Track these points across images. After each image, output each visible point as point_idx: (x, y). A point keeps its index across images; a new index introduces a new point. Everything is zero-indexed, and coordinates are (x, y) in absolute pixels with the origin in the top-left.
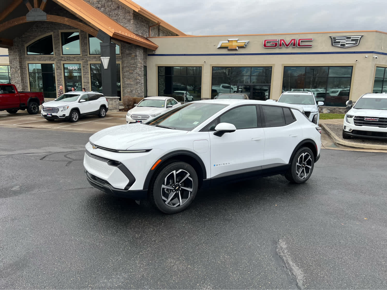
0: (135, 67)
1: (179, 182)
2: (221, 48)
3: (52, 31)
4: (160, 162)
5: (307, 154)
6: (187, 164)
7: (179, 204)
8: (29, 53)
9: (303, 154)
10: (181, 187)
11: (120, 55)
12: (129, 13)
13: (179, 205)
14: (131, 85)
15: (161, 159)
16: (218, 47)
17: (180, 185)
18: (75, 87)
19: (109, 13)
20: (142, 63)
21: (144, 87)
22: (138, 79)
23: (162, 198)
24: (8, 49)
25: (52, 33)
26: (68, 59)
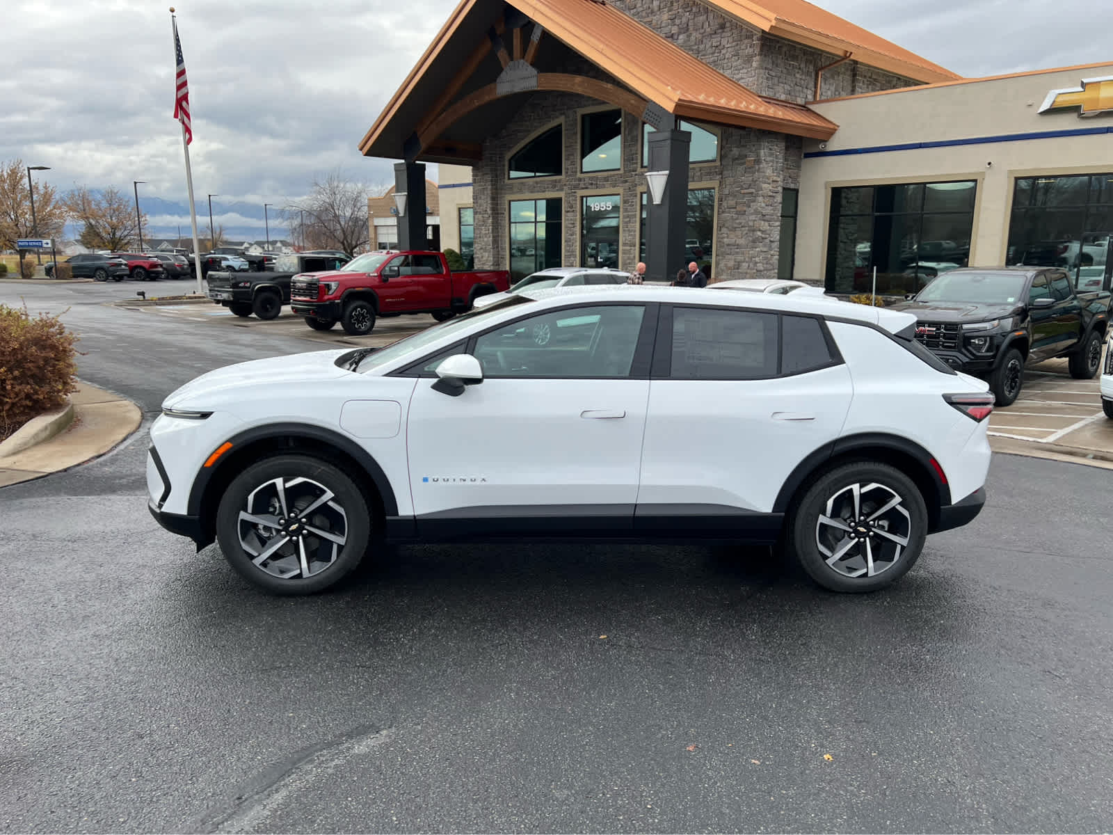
0: (752, 193)
1: (301, 511)
2: (1053, 111)
3: (562, 114)
4: (228, 451)
5: (879, 488)
6: (323, 464)
8: (514, 174)
9: (855, 487)
10: (307, 527)
11: (718, 163)
12: (750, 37)
13: (299, 576)
14: (738, 246)
15: (232, 439)
16: (1041, 110)
17: (304, 520)
19: (696, 47)
20: (777, 181)
21: (778, 253)
22: (760, 230)
23: (241, 547)
24: (471, 167)
25: (561, 120)
26: (592, 184)
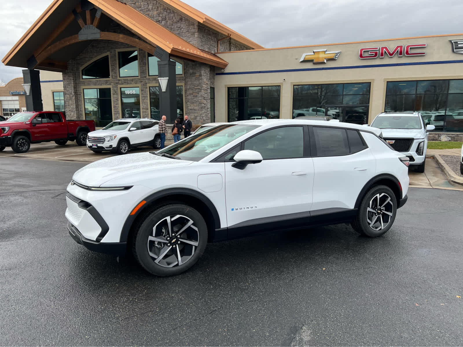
0: (199, 88)
1: (177, 232)
2: (304, 61)
3: (108, 51)
4: (145, 204)
5: (384, 195)
6: (188, 207)
7: (177, 263)
8: (84, 77)
9: (378, 195)
10: (180, 240)
11: (183, 75)
12: (193, 25)
13: (177, 265)
14: (195, 110)
15: (145, 199)
16: (300, 61)
17: (179, 236)
18: (133, 114)
19: (170, 27)
20: (208, 84)
21: (210, 113)
22: (203, 104)
23: (149, 254)
24: (62, 73)
25: (108, 53)
26: (125, 82)
